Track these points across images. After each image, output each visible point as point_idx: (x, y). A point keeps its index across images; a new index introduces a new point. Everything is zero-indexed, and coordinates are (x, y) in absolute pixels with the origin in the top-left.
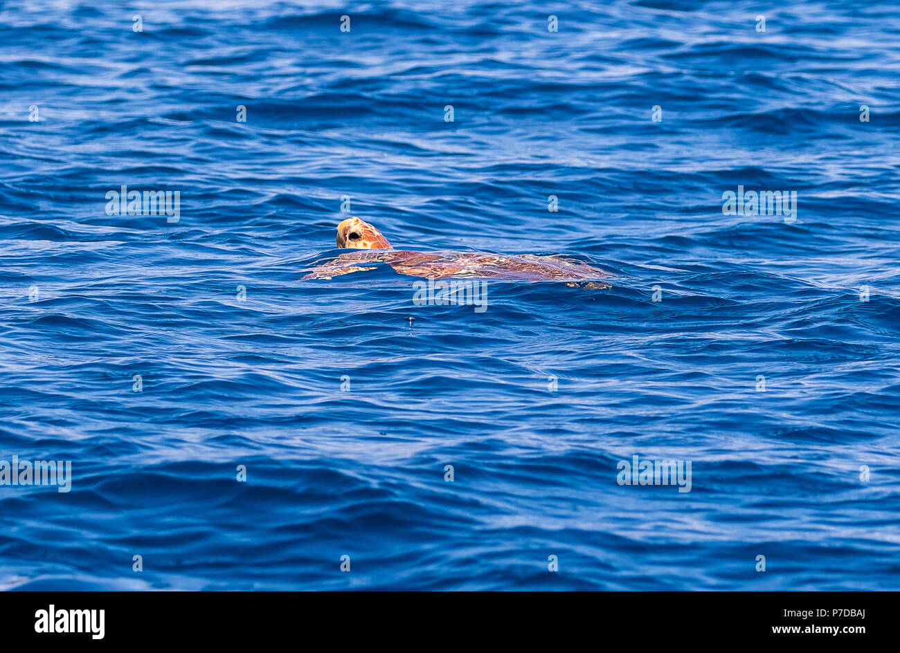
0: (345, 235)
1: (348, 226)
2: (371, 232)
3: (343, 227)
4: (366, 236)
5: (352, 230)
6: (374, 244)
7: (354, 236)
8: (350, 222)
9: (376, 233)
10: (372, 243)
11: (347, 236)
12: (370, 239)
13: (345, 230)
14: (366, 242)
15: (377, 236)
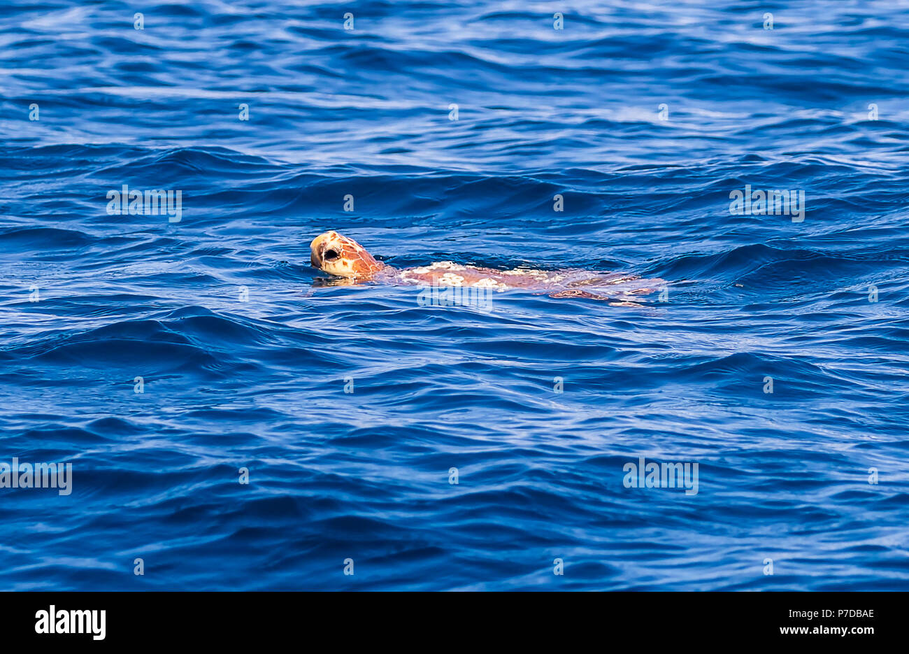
0: (320, 254)
1: (322, 242)
2: (351, 247)
3: (318, 244)
4: (345, 252)
5: (329, 247)
6: (356, 262)
7: (332, 255)
8: (326, 238)
9: (359, 249)
10: (353, 261)
11: (323, 255)
12: (350, 256)
13: (320, 247)
14: (345, 260)
15: (360, 253)
